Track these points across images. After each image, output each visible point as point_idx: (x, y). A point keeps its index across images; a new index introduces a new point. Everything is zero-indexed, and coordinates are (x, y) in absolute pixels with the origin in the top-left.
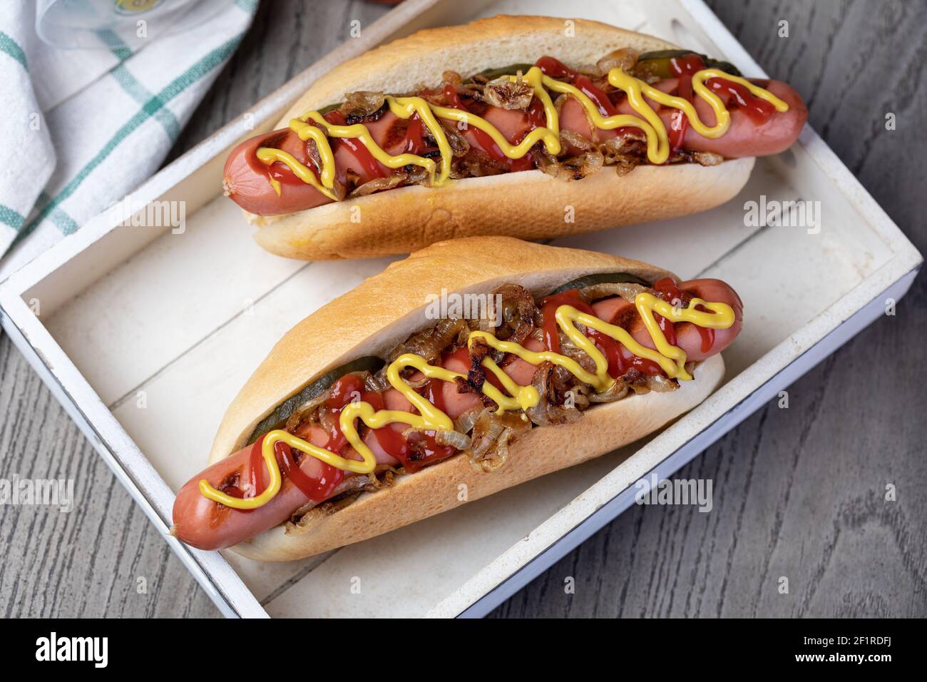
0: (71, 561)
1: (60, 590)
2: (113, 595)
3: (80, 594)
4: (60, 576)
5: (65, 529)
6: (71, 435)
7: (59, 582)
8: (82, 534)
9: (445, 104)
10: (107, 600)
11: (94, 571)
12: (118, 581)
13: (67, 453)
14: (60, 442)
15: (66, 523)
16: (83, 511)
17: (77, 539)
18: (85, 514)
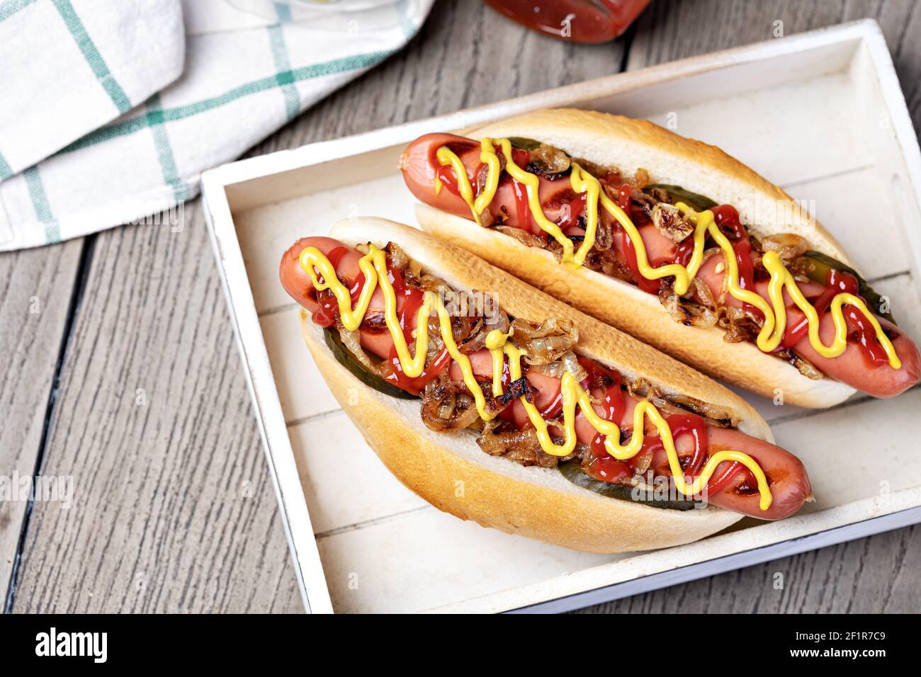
0: (243, 550)
1: (233, 576)
2: (281, 583)
3: (251, 580)
4: (233, 563)
5: (239, 519)
6: (248, 431)
7: (232, 569)
8: (255, 524)
9: (615, 199)
10: (275, 588)
11: (265, 560)
12: (286, 571)
13: (244, 448)
14: (237, 437)
15: (240, 514)
16: (256, 502)
17: (250, 529)
18: (258, 506)
